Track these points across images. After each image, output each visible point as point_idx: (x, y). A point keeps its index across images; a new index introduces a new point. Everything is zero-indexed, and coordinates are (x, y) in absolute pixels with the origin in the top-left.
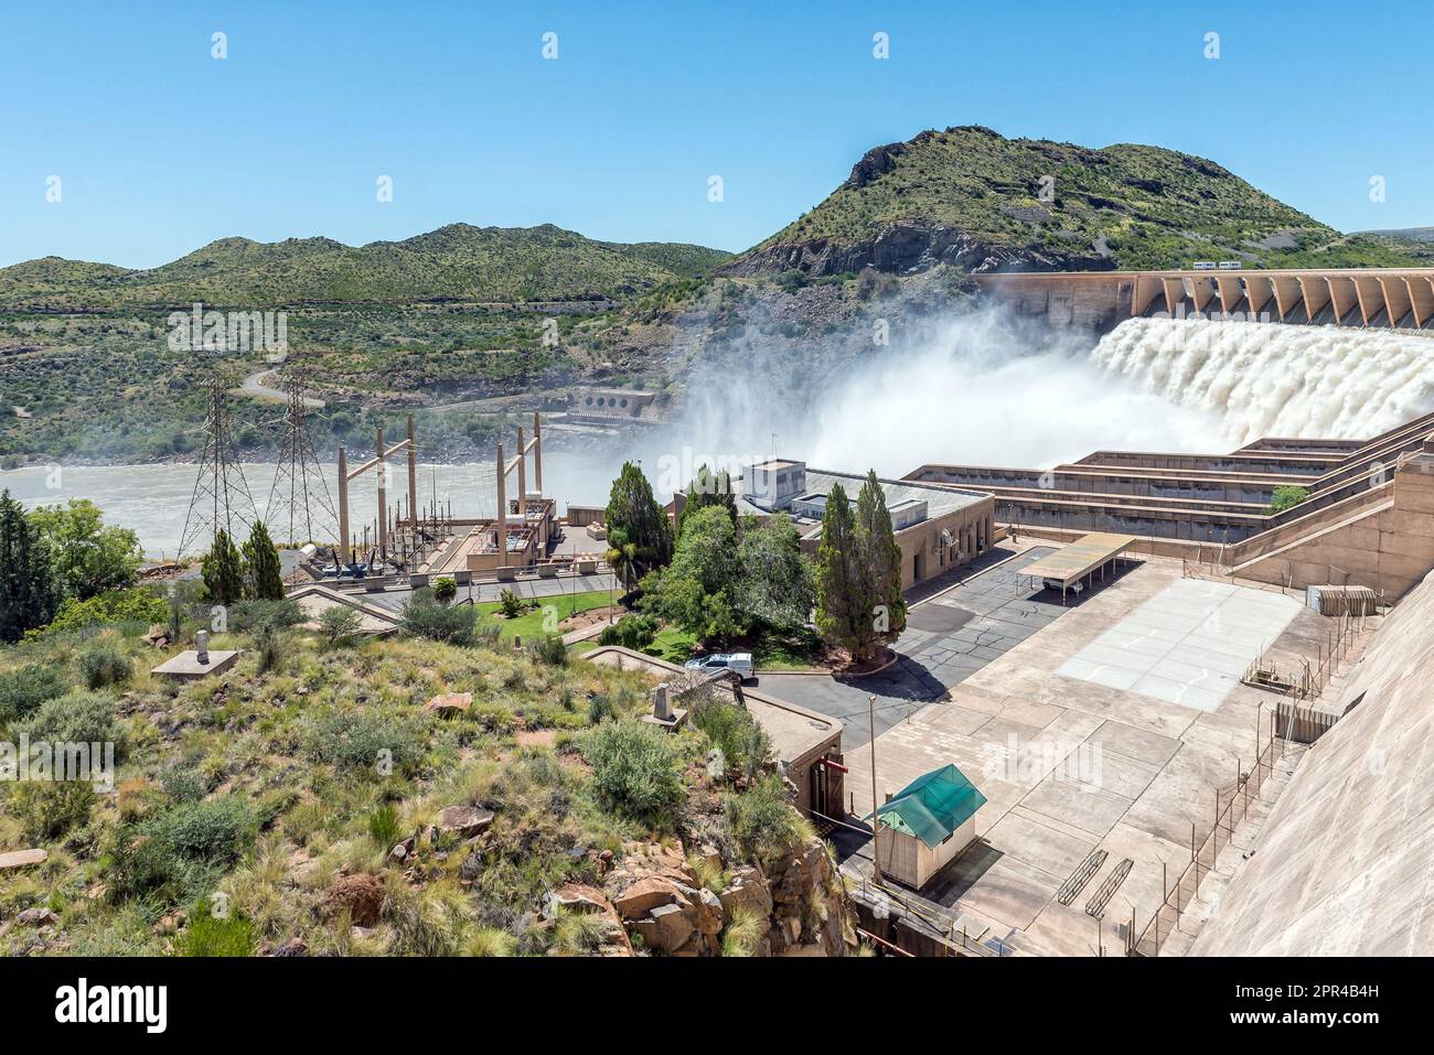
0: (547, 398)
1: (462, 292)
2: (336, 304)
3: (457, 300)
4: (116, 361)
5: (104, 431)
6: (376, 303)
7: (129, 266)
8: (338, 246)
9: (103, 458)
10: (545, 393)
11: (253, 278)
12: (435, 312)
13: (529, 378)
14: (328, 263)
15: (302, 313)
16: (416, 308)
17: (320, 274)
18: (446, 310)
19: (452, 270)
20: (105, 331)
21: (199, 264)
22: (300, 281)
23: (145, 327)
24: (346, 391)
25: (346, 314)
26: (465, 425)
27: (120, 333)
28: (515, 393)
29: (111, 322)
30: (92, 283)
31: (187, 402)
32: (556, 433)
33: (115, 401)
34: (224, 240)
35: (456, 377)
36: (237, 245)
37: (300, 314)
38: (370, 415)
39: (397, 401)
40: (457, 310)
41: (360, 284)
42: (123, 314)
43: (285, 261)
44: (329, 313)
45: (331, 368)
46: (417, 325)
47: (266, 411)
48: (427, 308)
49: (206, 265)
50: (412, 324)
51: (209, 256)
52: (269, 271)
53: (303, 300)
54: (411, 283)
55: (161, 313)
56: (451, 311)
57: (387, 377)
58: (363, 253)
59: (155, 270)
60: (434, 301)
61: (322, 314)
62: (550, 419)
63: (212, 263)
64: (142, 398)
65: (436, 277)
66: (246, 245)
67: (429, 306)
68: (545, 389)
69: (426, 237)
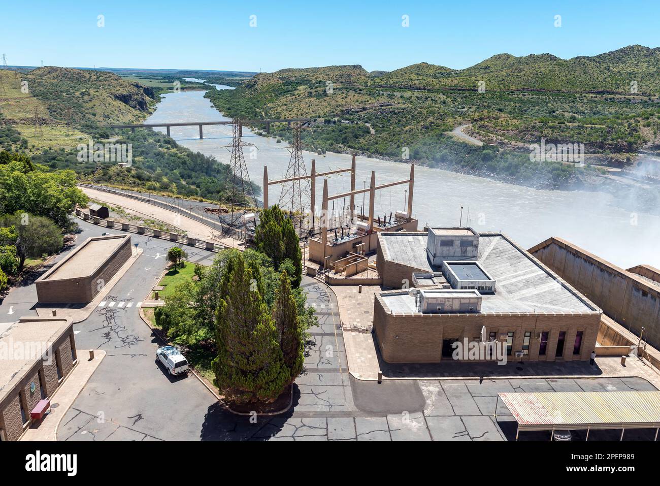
0: (612, 158)
1: (618, 88)
2: (540, 91)
3: (613, 93)
4: (418, 113)
5: (391, 145)
6: (563, 92)
7: (453, 68)
8: (555, 59)
9: (387, 157)
10: (612, 155)
11: (502, 76)
12: (596, 99)
13: (606, 144)
14: (544, 68)
15: (521, 96)
16: (585, 96)
17: (537, 74)
18: (603, 98)
19: (618, 74)
20: (426, 99)
21: (483, 67)
22: (525, 78)
23: (443, 97)
24: (497, 139)
25: (544, 97)
26: (551, 167)
27: (432, 100)
28: (595, 153)
29: (430, 95)
30: (435, 76)
31: (427, 135)
32: (608, 181)
33: (400, 132)
34: (499, 55)
35: (559, 138)
36: (504, 57)
37: (519, 96)
38: (502, 154)
39: (521, 148)
40: (610, 99)
41: (557, 81)
42: (438, 91)
43: (521, 67)
44: (534, 96)
45: (496, 126)
46: (582, 107)
47: (456, 145)
48: (592, 97)
49: (486, 68)
50: (579, 106)
51: (489, 64)
52: (511, 72)
53: (524, 88)
54: (587, 82)
55: (452, 92)
56: (606, 100)
57: (522, 134)
58: (565, 63)
59: (463, 70)
60: (599, 93)
61: (530, 97)
62: (609, 172)
63: (489, 67)
64: (410, 131)
65: (604, 79)
66: (508, 58)
67: (593, 95)
68: (615, 153)
69: (610, 53)
